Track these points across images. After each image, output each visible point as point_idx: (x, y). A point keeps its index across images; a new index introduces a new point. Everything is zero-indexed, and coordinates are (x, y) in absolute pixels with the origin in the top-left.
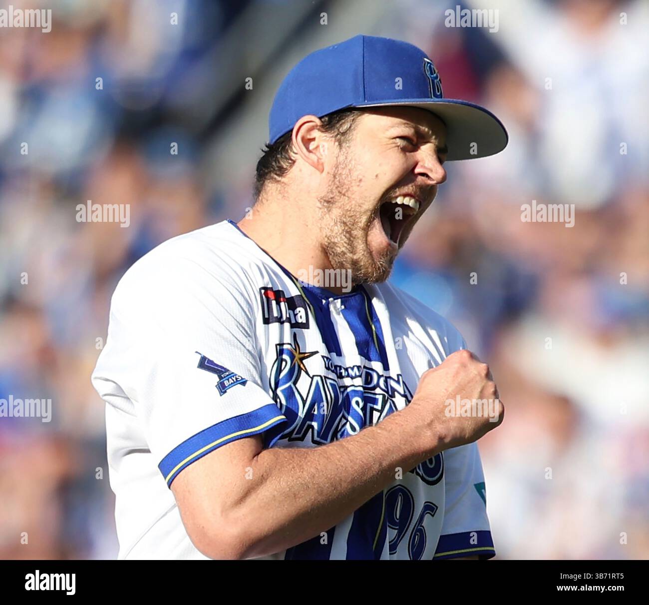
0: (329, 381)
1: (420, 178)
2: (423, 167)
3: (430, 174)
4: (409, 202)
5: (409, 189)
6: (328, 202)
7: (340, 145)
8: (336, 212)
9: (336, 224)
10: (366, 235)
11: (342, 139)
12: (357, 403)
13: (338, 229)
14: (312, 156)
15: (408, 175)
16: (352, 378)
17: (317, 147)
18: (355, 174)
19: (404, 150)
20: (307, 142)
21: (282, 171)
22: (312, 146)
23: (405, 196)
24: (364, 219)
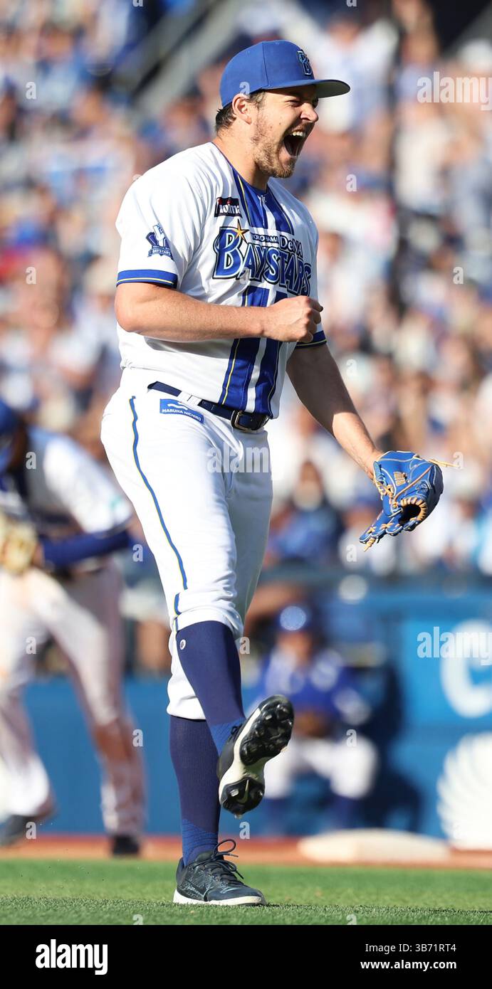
0: (256, 246)
1: (303, 120)
2: (305, 114)
3: (309, 118)
4: (300, 134)
5: (299, 127)
6: (256, 140)
7: (258, 108)
8: (260, 145)
9: (261, 151)
10: (278, 156)
11: (259, 105)
12: (275, 257)
13: (262, 154)
14: (244, 115)
15: (298, 120)
16: (272, 242)
17: (246, 110)
18: (268, 124)
19: (294, 106)
20: (240, 107)
21: (229, 124)
22: (243, 109)
23: (297, 131)
24: (275, 148)
